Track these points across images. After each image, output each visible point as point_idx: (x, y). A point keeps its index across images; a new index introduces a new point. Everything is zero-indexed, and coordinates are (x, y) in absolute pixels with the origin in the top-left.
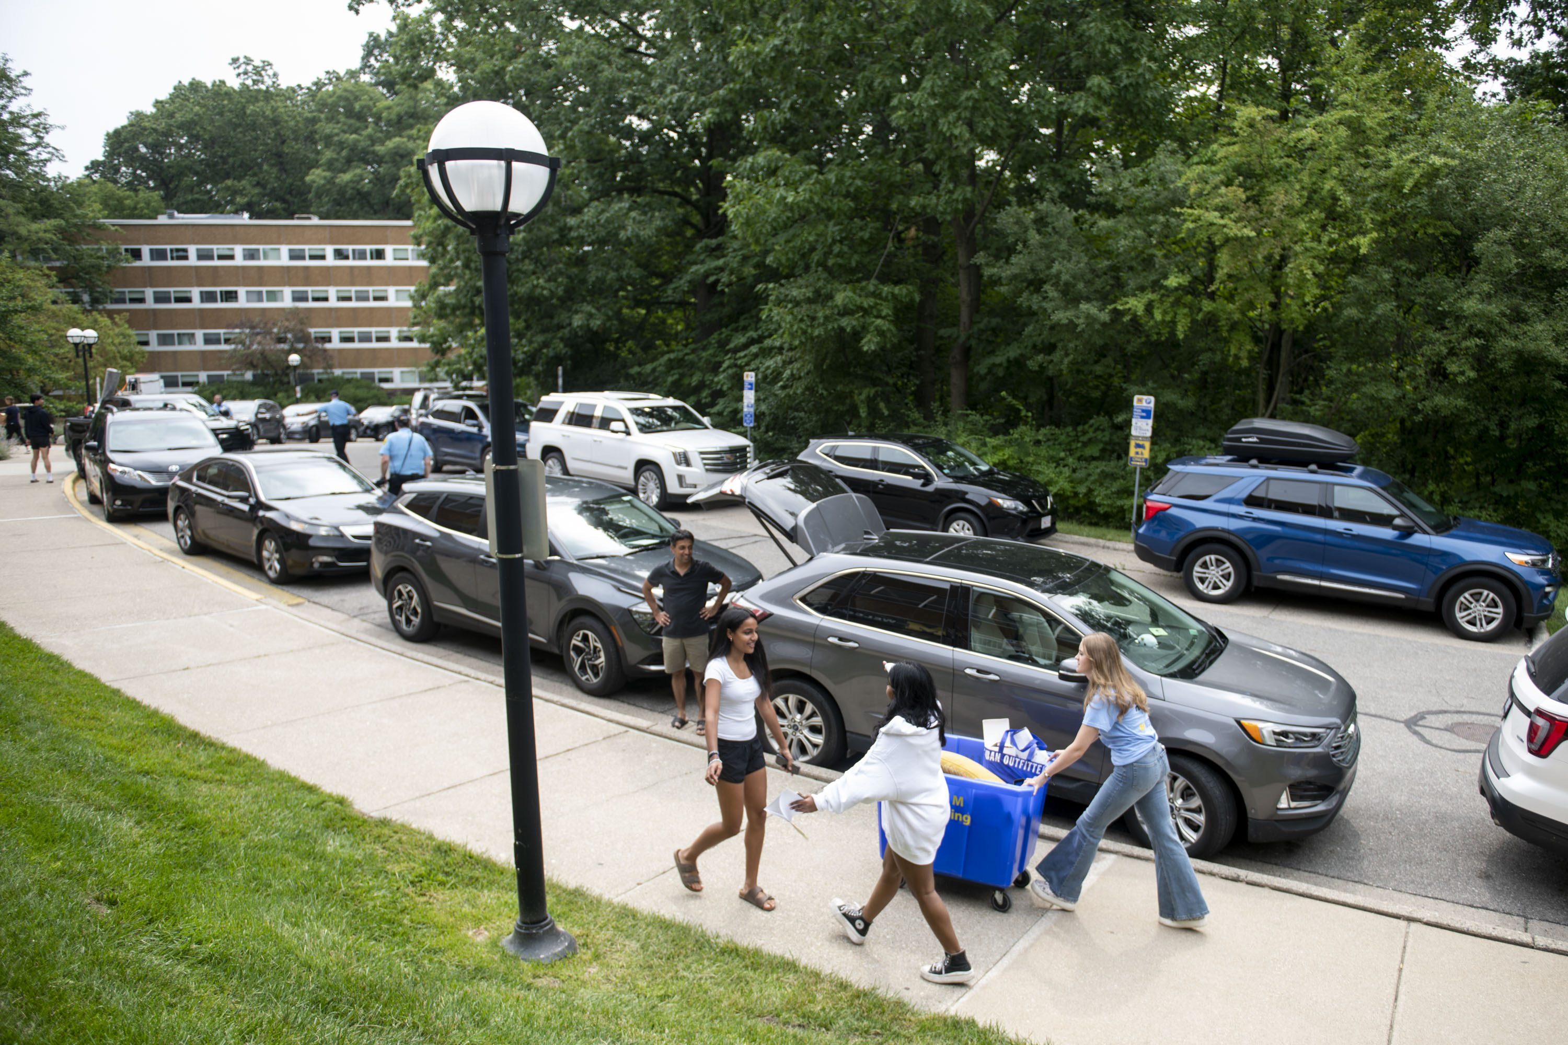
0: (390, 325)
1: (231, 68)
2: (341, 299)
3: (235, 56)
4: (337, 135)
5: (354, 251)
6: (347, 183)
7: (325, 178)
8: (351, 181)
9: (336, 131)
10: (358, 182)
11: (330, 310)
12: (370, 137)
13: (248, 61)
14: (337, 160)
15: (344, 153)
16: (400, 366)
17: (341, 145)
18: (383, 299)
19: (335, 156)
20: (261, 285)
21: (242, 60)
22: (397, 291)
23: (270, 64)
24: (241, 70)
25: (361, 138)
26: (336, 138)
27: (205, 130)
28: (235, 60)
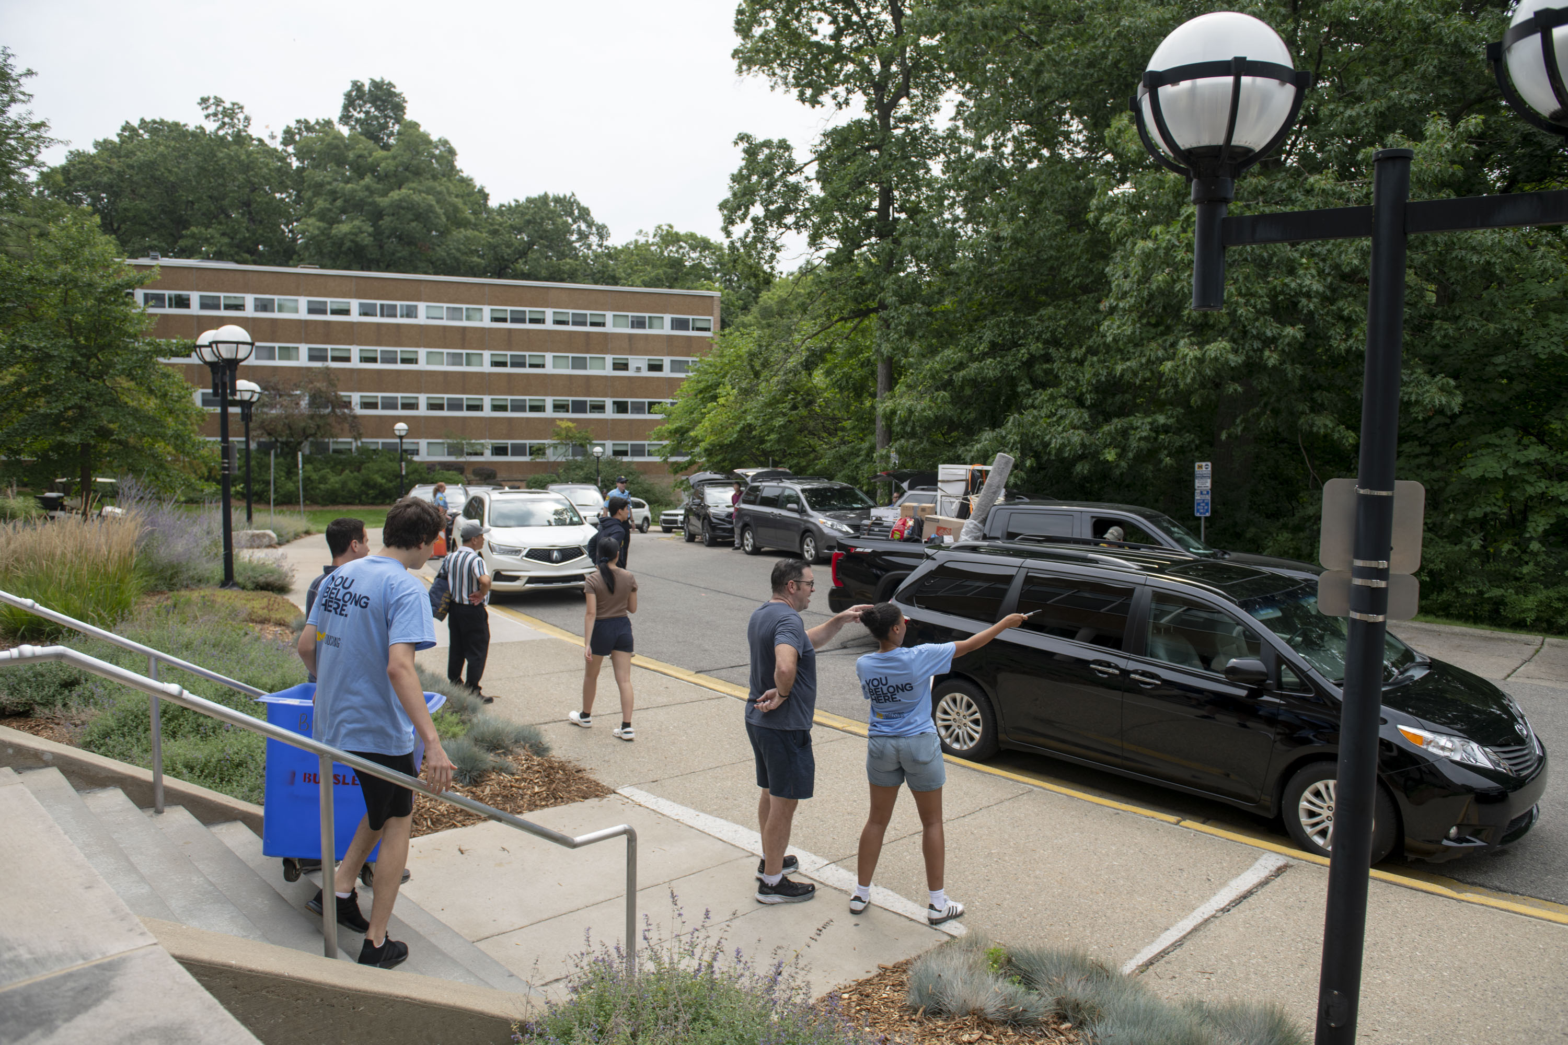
0: (419, 391)
1: (200, 108)
2: (364, 359)
3: (206, 96)
4: (329, 183)
5: (382, 306)
6: (345, 235)
7: (319, 228)
8: (351, 233)
9: (329, 179)
10: (356, 235)
11: (352, 371)
12: (367, 188)
13: (218, 102)
14: (330, 210)
15: (339, 203)
16: (427, 438)
17: (334, 195)
18: (414, 361)
19: (328, 206)
20: (273, 341)
21: (212, 101)
22: (428, 353)
23: (241, 108)
24: (212, 110)
25: (358, 188)
26: (329, 187)
27: (170, 171)
28: (204, 100)
